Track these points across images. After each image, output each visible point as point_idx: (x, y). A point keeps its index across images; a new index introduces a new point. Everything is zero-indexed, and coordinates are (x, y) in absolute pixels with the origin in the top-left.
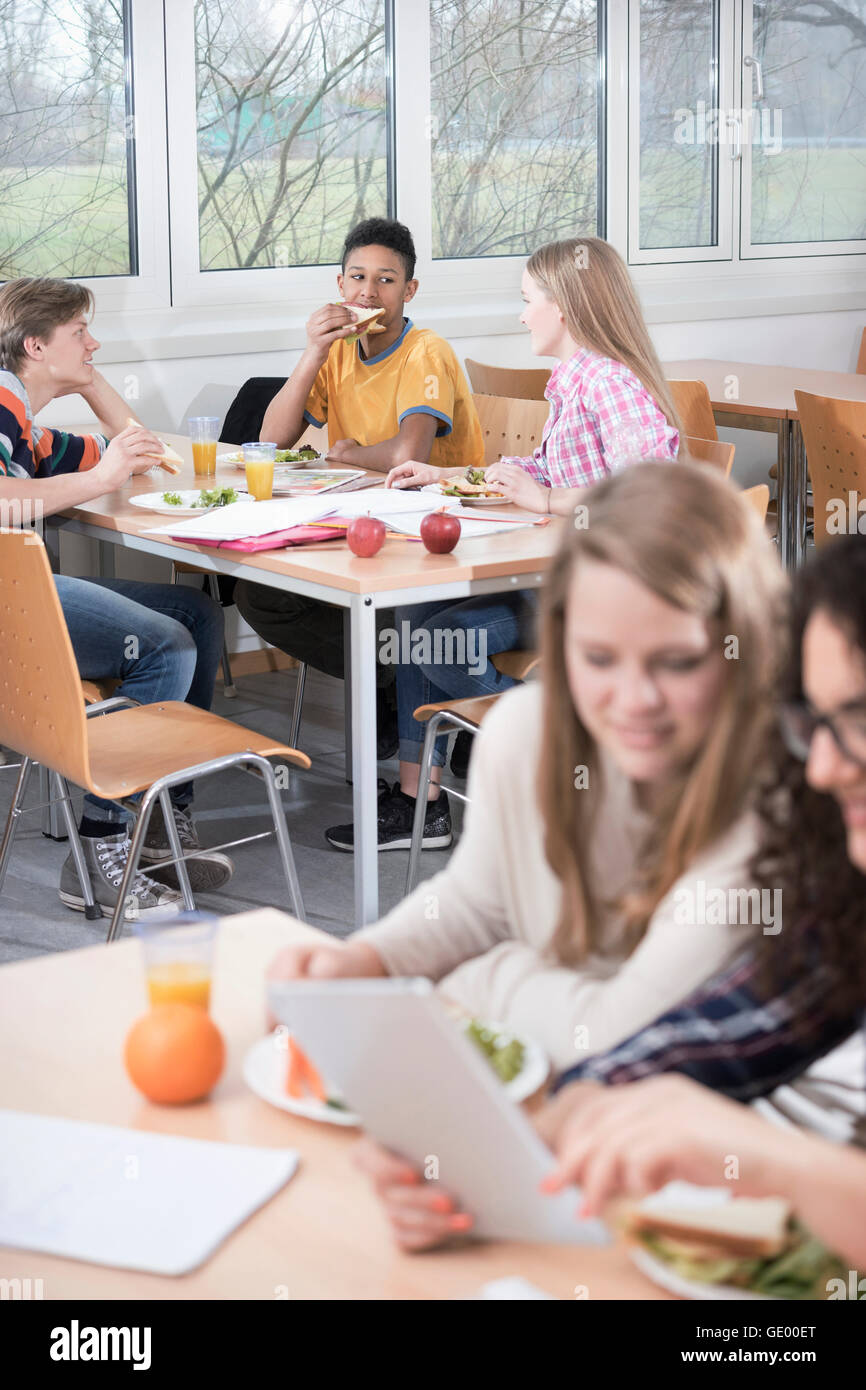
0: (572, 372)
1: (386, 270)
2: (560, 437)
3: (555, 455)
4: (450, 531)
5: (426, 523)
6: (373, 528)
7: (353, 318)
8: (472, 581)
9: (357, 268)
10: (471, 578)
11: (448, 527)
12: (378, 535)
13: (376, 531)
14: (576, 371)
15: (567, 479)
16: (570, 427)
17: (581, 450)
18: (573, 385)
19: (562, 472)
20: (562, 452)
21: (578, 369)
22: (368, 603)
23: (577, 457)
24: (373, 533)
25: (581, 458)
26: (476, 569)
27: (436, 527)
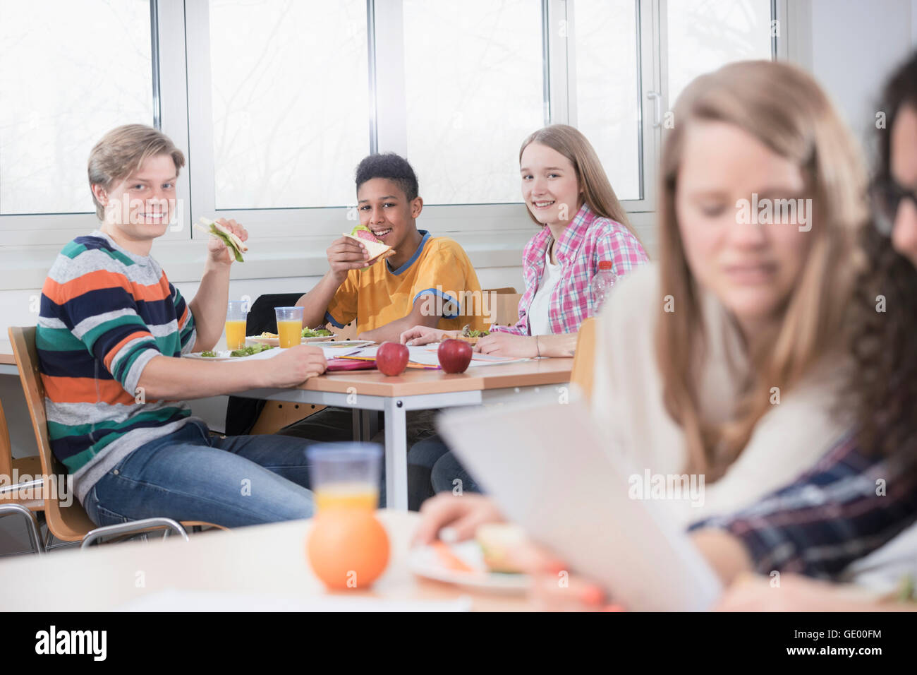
0: (570, 239)
1: (386, 198)
2: (563, 291)
3: (558, 307)
4: (464, 353)
5: (443, 347)
6: (398, 351)
7: (365, 256)
8: (483, 391)
9: (363, 202)
10: (482, 387)
11: (461, 350)
12: (403, 355)
13: (401, 354)
14: (573, 238)
15: (568, 327)
16: (574, 282)
17: (582, 302)
18: (573, 251)
19: (564, 321)
20: (565, 304)
21: (574, 236)
22: (400, 405)
23: (579, 307)
24: (399, 355)
25: (582, 309)
26: (487, 380)
27: (451, 350)
